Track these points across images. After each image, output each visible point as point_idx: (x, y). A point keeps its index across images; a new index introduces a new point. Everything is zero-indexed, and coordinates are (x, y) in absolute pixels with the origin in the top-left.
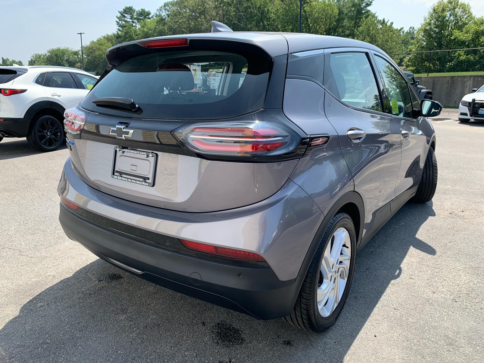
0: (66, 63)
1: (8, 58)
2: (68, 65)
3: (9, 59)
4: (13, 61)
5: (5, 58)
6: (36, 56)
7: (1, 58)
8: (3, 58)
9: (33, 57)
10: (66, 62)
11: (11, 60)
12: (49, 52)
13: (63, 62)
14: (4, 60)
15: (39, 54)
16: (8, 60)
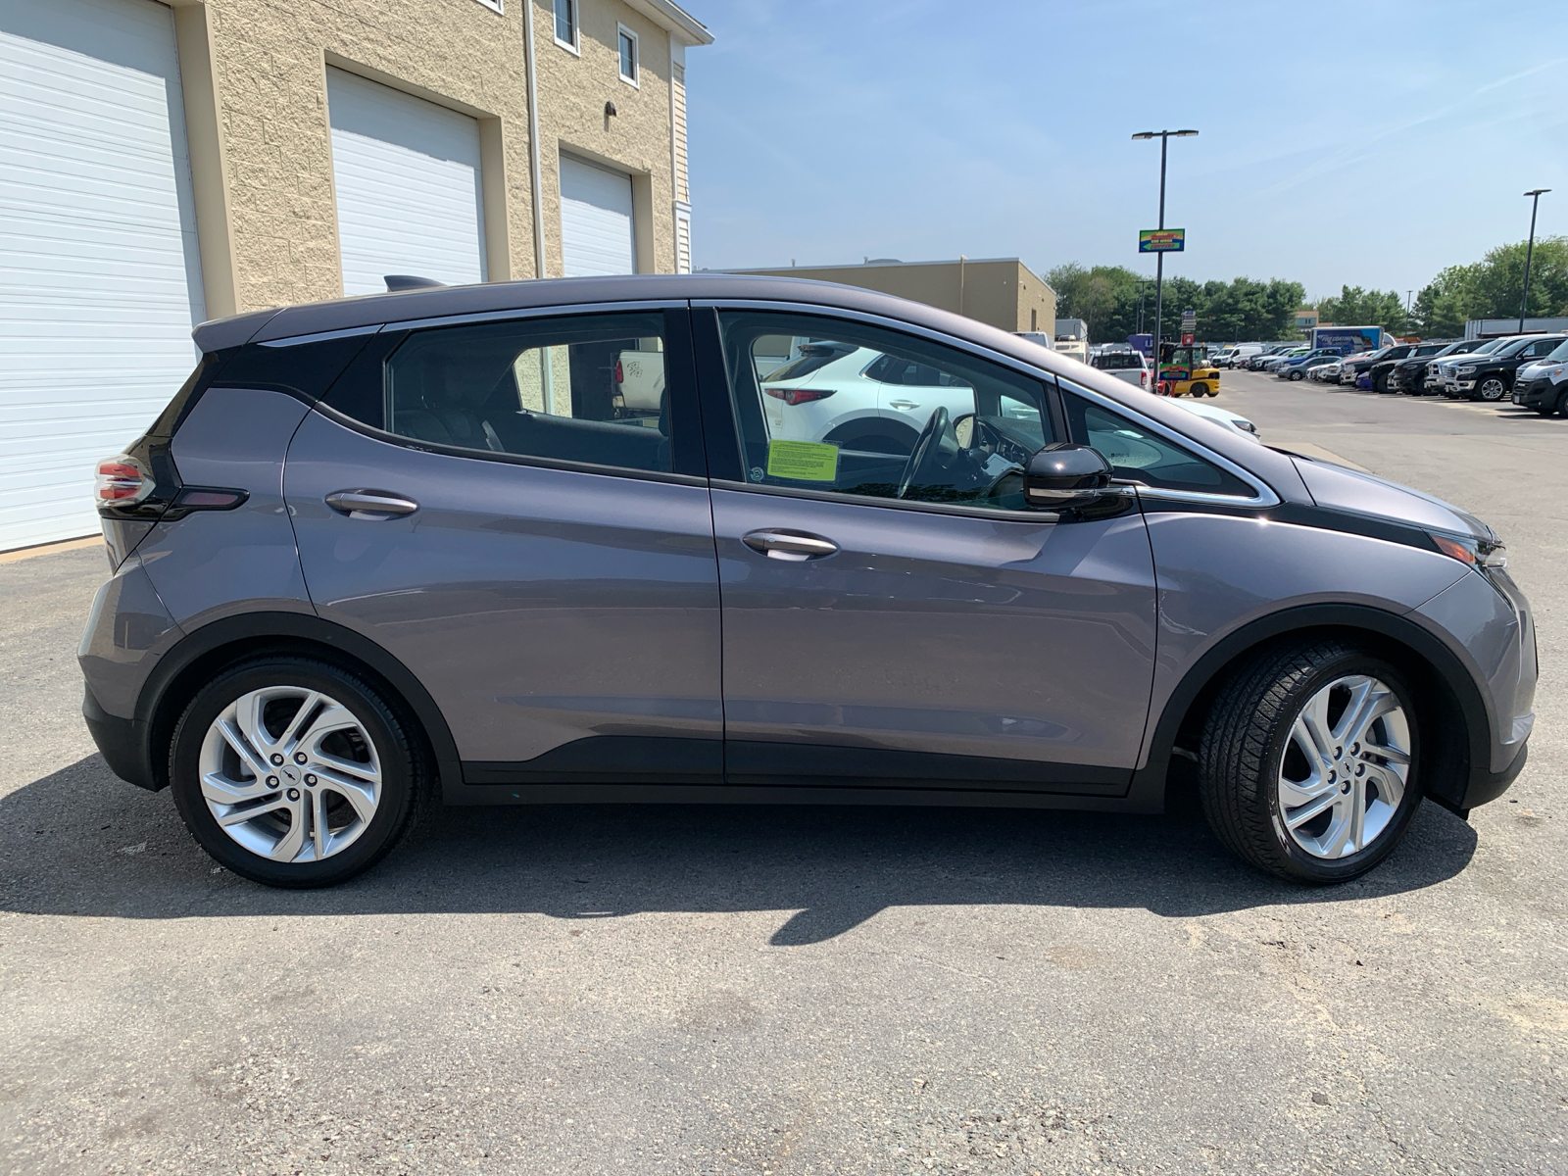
0: (1544, 289)
1: (1359, 286)
2: (1550, 295)
3: (1362, 290)
4: (1372, 293)
5: (1351, 288)
6: (1451, 274)
7: (1342, 288)
8: (1345, 288)
9: (1441, 279)
10: (1542, 287)
11: (1366, 293)
12: (1492, 258)
13: (1534, 286)
14: (1348, 294)
15: (1461, 268)
16: (1360, 292)
